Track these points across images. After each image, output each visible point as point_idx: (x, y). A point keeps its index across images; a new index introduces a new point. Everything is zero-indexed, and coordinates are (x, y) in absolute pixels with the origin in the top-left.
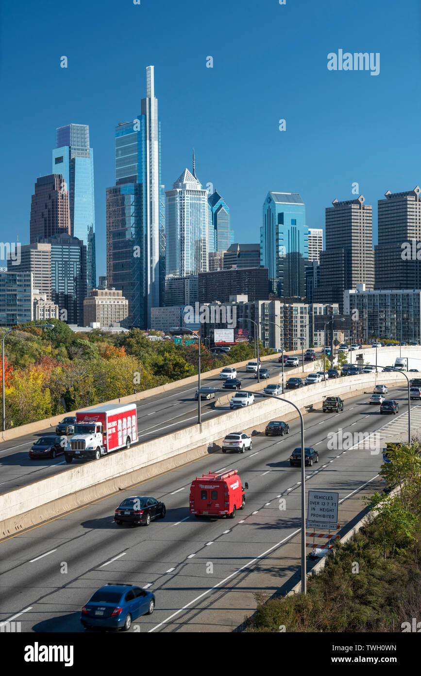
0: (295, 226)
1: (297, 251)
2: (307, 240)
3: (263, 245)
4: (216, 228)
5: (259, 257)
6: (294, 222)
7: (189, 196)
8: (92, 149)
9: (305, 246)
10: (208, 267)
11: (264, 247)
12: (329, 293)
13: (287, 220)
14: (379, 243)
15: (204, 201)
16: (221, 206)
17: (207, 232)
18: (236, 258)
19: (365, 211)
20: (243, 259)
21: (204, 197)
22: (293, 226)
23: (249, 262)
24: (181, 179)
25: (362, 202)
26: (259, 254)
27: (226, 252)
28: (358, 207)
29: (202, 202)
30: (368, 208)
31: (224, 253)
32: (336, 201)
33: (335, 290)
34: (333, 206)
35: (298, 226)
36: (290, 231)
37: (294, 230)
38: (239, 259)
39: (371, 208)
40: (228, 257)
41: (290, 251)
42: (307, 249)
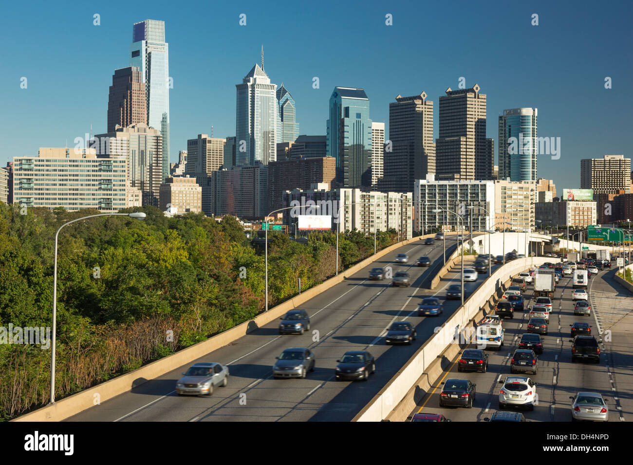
0: (359, 119)
1: (362, 143)
2: (371, 133)
3: (329, 137)
4: (282, 120)
5: (326, 148)
6: (359, 116)
7: (259, 89)
8: (167, 44)
9: (369, 139)
10: (275, 157)
11: (330, 139)
12: (392, 183)
13: (352, 113)
14: (440, 137)
15: (273, 95)
16: (287, 100)
17: (275, 124)
18: (303, 148)
19: (427, 107)
20: (310, 149)
21: (272, 90)
22: (358, 119)
23: (315, 152)
24: (251, 74)
25: (424, 98)
26: (326, 145)
27: (294, 143)
28: (421, 103)
29: (271, 96)
30: (429, 104)
31: (292, 144)
32: (400, 97)
33: (398, 180)
34: (396, 101)
35: (362, 120)
36: (355, 124)
37: (358, 123)
38: (306, 150)
39: (432, 104)
40: (295, 148)
41: (355, 143)
42: (370, 142)
